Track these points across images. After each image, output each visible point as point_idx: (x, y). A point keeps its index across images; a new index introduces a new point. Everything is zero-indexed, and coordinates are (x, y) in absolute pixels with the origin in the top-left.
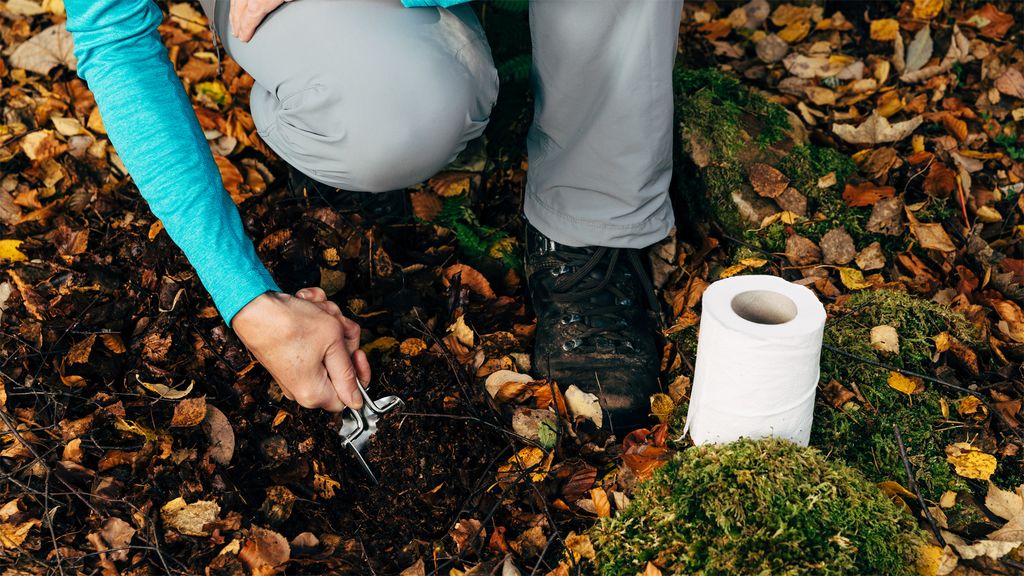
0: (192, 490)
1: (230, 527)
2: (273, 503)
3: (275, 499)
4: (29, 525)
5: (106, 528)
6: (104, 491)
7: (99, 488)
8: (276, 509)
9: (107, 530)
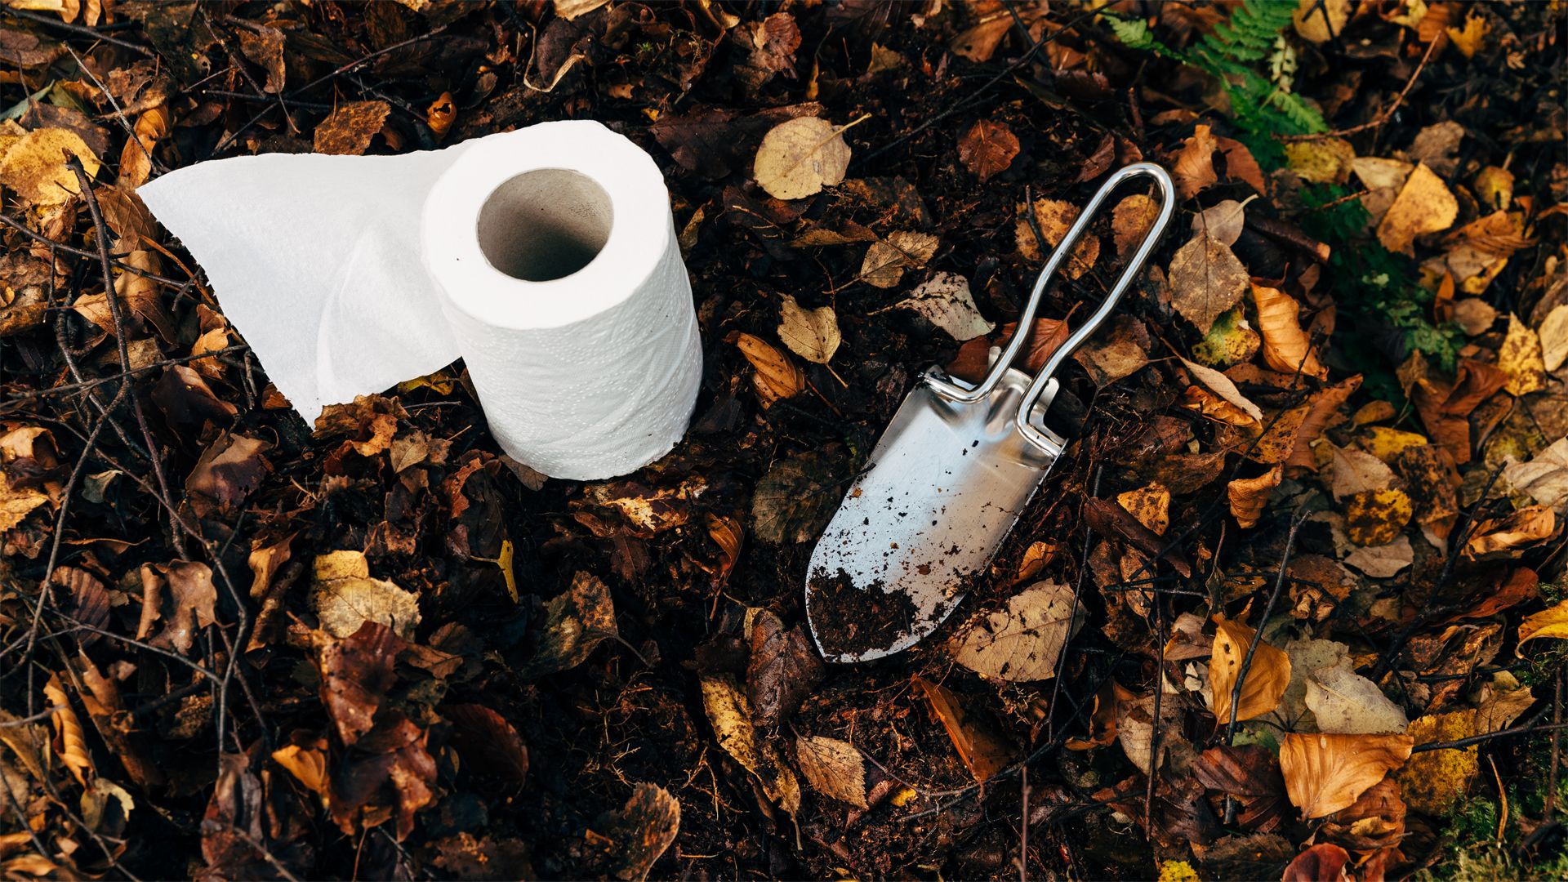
0: (392, 546)
1: (425, 665)
2: (571, 611)
3: (581, 602)
4: (36, 500)
5: (180, 573)
6: (227, 470)
7: (220, 460)
8: (569, 627)
9: (183, 578)
